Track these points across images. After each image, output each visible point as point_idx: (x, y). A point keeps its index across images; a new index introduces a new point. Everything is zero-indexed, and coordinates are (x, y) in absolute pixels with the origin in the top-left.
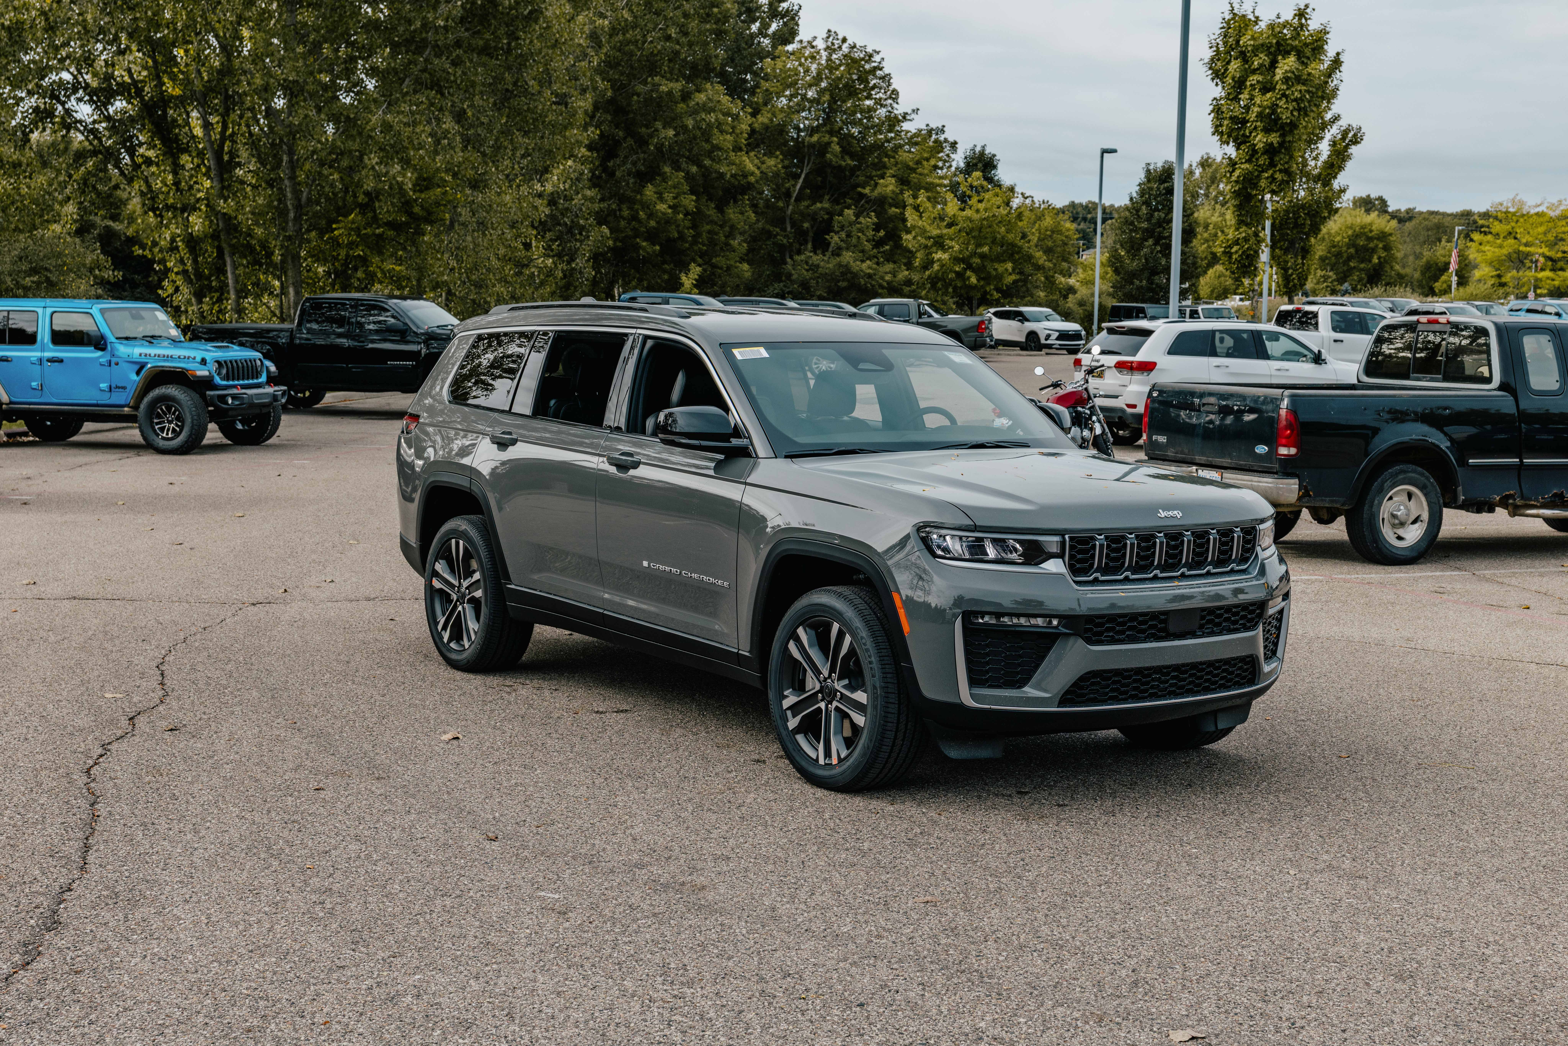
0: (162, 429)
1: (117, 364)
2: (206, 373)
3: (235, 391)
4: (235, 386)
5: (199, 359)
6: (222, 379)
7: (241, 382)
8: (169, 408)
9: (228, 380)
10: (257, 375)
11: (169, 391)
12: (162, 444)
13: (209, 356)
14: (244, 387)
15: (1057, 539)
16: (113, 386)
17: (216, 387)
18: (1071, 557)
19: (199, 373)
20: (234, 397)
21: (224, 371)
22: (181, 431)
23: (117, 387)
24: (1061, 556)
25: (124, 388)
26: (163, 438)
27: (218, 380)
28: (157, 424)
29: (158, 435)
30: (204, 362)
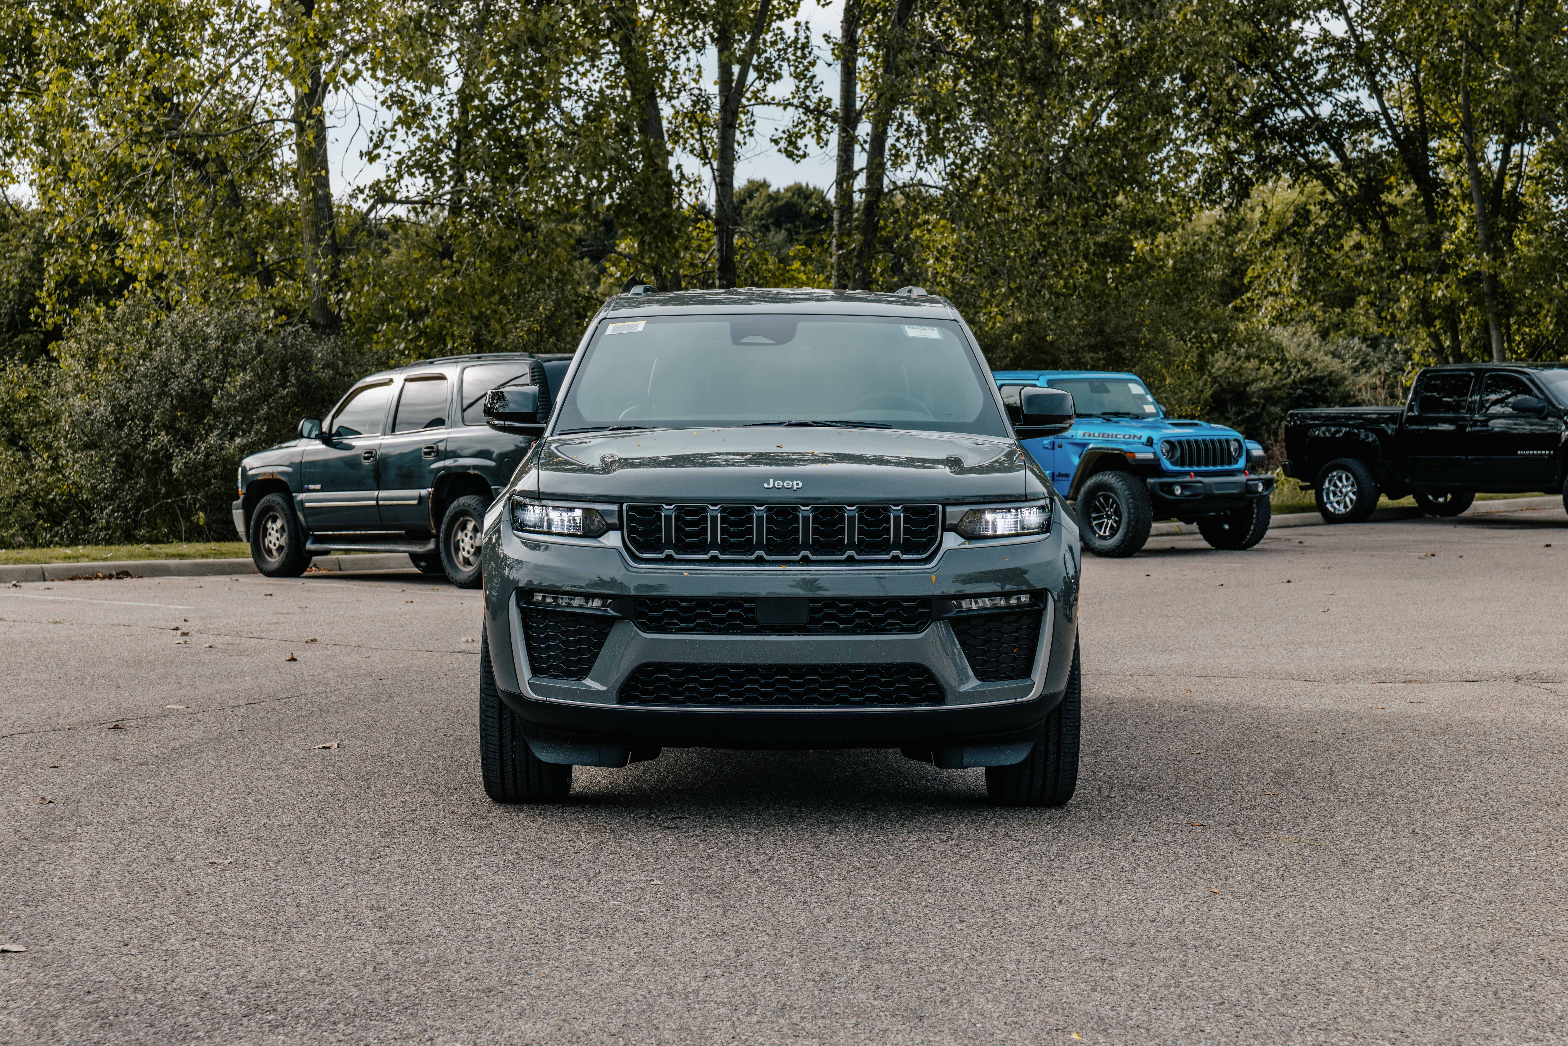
0: (1100, 525)
1: (1060, 447)
2: (1151, 456)
3: (1188, 479)
4: (1188, 473)
5: (1144, 440)
6: (1173, 464)
7: (1195, 468)
8: (1107, 498)
9: (1182, 465)
10: (1231, 460)
11: (1106, 478)
12: (1099, 543)
13: (1156, 435)
14: (1197, 474)
15: (615, 507)
16: (1057, 473)
17: (1162, 473)
18: (631, 530)
19: (1139, 456)
20: (1184, 486)
21: (1178, 454)
22: (1119, 527)
23: (1060, 475)
24: (619, 527)
25: (1067, 476)
26: (1101, 537)
27: (1167, 465)
28: (1095, 519)
29: (1095, 533)
30: (1150, 442)
